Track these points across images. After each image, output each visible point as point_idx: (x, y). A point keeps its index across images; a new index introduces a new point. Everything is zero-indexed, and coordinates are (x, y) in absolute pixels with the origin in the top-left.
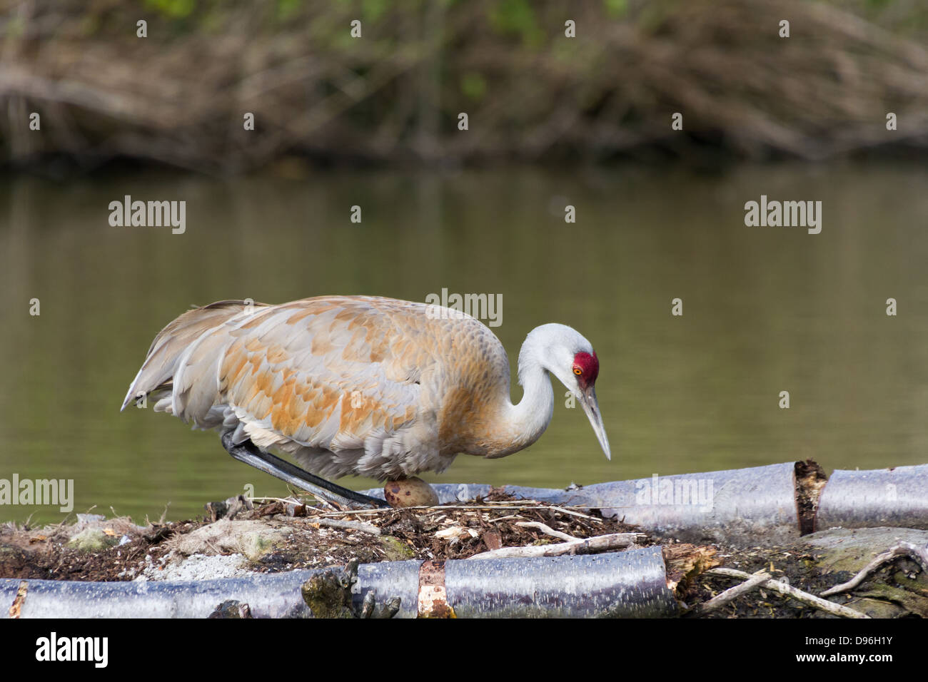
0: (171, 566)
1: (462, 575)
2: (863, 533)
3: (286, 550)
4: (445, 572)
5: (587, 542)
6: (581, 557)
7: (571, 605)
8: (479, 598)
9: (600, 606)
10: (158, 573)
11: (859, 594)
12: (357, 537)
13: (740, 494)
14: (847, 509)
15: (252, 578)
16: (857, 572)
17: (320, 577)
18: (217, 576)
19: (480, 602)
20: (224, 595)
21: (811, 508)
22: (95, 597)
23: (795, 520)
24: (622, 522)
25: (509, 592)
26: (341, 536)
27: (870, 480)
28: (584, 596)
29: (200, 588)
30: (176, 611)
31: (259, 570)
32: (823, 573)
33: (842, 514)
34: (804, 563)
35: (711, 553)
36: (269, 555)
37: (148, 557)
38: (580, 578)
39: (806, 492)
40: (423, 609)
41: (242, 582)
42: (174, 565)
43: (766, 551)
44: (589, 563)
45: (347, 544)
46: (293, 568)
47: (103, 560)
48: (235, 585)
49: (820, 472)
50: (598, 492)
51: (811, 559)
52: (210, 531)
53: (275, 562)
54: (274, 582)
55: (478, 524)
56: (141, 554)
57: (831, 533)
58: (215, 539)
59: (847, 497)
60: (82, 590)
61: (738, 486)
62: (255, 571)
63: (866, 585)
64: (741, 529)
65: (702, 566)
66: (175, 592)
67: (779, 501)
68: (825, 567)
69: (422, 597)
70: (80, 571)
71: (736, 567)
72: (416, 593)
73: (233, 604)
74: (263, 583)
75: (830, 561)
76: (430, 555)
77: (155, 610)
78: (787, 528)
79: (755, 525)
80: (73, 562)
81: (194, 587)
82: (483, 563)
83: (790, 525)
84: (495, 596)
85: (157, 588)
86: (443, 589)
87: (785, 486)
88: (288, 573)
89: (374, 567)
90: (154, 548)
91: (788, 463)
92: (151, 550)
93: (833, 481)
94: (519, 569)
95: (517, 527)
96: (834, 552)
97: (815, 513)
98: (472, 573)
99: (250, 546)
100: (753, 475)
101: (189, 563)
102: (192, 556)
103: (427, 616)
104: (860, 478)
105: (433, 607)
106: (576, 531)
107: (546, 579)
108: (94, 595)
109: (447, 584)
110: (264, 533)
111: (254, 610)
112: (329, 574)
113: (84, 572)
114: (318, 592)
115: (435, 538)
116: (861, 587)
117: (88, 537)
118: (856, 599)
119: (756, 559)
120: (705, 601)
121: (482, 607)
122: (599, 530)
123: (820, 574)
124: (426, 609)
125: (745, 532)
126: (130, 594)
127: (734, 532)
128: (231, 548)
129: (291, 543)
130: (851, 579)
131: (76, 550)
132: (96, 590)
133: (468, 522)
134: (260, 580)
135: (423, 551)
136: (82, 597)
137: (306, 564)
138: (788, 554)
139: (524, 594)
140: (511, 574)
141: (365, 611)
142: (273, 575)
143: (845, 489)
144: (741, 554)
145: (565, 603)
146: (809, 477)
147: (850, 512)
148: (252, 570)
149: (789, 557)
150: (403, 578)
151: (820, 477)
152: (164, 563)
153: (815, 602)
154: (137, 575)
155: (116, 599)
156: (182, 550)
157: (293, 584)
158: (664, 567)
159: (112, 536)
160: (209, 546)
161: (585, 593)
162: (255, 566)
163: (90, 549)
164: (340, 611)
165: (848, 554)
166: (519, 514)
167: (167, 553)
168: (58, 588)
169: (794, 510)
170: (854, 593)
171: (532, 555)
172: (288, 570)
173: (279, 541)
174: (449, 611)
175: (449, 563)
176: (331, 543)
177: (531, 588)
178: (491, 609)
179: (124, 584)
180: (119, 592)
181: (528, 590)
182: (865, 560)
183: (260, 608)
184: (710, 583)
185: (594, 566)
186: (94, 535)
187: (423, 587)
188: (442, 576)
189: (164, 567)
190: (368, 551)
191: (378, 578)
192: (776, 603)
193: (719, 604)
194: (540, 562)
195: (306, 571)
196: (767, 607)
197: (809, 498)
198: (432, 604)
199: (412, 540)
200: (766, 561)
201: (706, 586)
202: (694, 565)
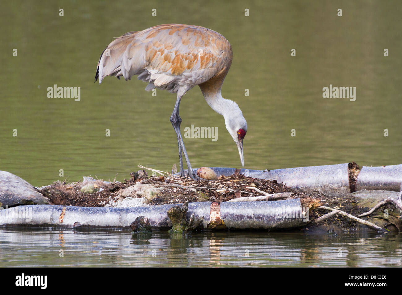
0: (119, 201)
1: (226, 208)
2: (374, 192)
3: (161, 197)
4: (220, 206)
5: (272, 195)
6: (270, 202)
7: (267, 220)
8: (233, 216)
9: (277, 220)
10: (114, 204)
11: (372, 216)
12: (188, 191)
13: (328, 175)
14: (368, 181)
15: (149, 207)
16: (372, 208)
17: (174, 208)
18: (136, 206)
19: (233, 218)
20: (139, 213)
21: (354, 181)
22: (91, 213)
23: (348, 185)
24: (285, 186)
25: (244, 215)
26: (182, 191)
27: (376, 171)
28: (271, 216)
29: (130, 210)
30: (121, 219)
31: (151, 204)
32: (359, 208)
33: (366, 183)
34: (352, 204)
35: (318, 201)
36: (155, 198)
37: (110, 197)
38: (270, 210)
39: (353, 174)
40: (212, 220)
41: (145, 209)
42: (120, 201)
43: (338, 199)
44: (273, 204)
45: (184, 194)
46: (164, 204)
47: (93, 197)
48: (143, 210)
49: (358, 167)
50: (276, 173)
51: (355, 202)
52: (133, 188)
53: (157, 201)
54: (157, 209)
55: (232, 187)
56: (107, 196)
57: (362, 192)
58: (135, 191)
59: (367, 177)
60: (86, 210)
61: (328, 172)
62: (150, 204)
63: (375, 213)
64: (328, 188)
65: (315, 206)
66: (120, 212)
67: (343, 178)
68: (360, 206)
69: (211, 216)
70: (85, 201)
71: (327, 206)
72: (209, 214)
73: (142, 218)
74: (153, 209)
75: (362, 204)
76: (214, 198)
77: (113, 218)
78: (345, 188)
79: (333, 186)
80: (82, 197)
81: (127, 210)
82: (234, 203)
83: (347, 187)
84: (239, 216)
85: (114, 210)
86: (219, 213)
87: (345, 172)
88: (162, 206)
89: (194, 204)
90: (112, 194)
91: (346, 164)
92: (111, 194)
93: (363, 171)
94: (248, 206)
95: (246, 189)
96: (363, 200)
97: (356, 182)
98: (230, 207)
99: (148, 195)
100: (333, 168)
101: (126, 200)
102: (127, 198)
103: (213, 223)
104: (373, 170)
105: (216, 219)
106: (268, 190)
107: (258, 210)
108: (90, 212)
109: (221, 211)
110: (153, 190)
111: (150, 219)
112: (178, 207)
113: (86, 201)
114: (173, 214)
115: (216, 192)
116: (373, 214)
117: (88, 188)
118: (371, 218)
119: (334, 202)
120: (316, 218)
121: (234, 219)
122: (276, 189)
123: (358, 208)
124: (213, 220)
125: (330, 189)
126: (104, 212)
127: (326, 189)
128: (141, 195)
129: (163, 194)
130: (370, 210)
131: (83, 193)
132: (91, 210)
133: (228, 186)
134: (152, 208)
135: (212, 197)
136: (86, 213)
137: (169, 202)
138: (346, 200)
139: (249, 215)
140: (245, 208)
141: (190, 221)
142: (157, 206)
143: (367, 174)
144: (329, 200)
145: (264, 219)
146: (354, 168)
147: (369, 182)
148: (149, 204)
149: (346, 201)
150: (205, 208)
151: (357, 168)
152: (116, 199)
153: (356, 220)
154: (106, 204)
155: (99, 214)
156: (123, 195)
157: (164, 210)
158: (301, 206)
159: (97, 187)
160: (133, 194)
161: (272, 215)
162: (150, 202)
163: (89, 192)
164: (181, 221)
165: (368, 201)
166: (247, 183)
167: (117, 195)
168: (77, 209)
169: (348, 181)
170: (370, 216)
171: (252, 200)
172: (162, 204)
173: (159, 193)
174: (222, 221)
175: (222, 203)
176: (178, 194)
177: (252, 213)
178: (237, 220)
179: (101, 208)
180: (100, 211)
181: (251, 214)
182: (375, 203)
183: (152, 218)
184: (317, 211)
185: (275, 206)
186: (90, 187)
187: (212, 212)
188: (219, 208)
189: (116, 201)
190: (192, 198)
191: (196, 208)
192: (342, 219)
193: (321, 220)
194: (255, 203)
195: (169, 205)
196: (338, 220)
197: (354, 177)
198: (215, 218)
199: (208, 193)
200: (338, 203)
201: (316, 212)
202: (312, 205)
